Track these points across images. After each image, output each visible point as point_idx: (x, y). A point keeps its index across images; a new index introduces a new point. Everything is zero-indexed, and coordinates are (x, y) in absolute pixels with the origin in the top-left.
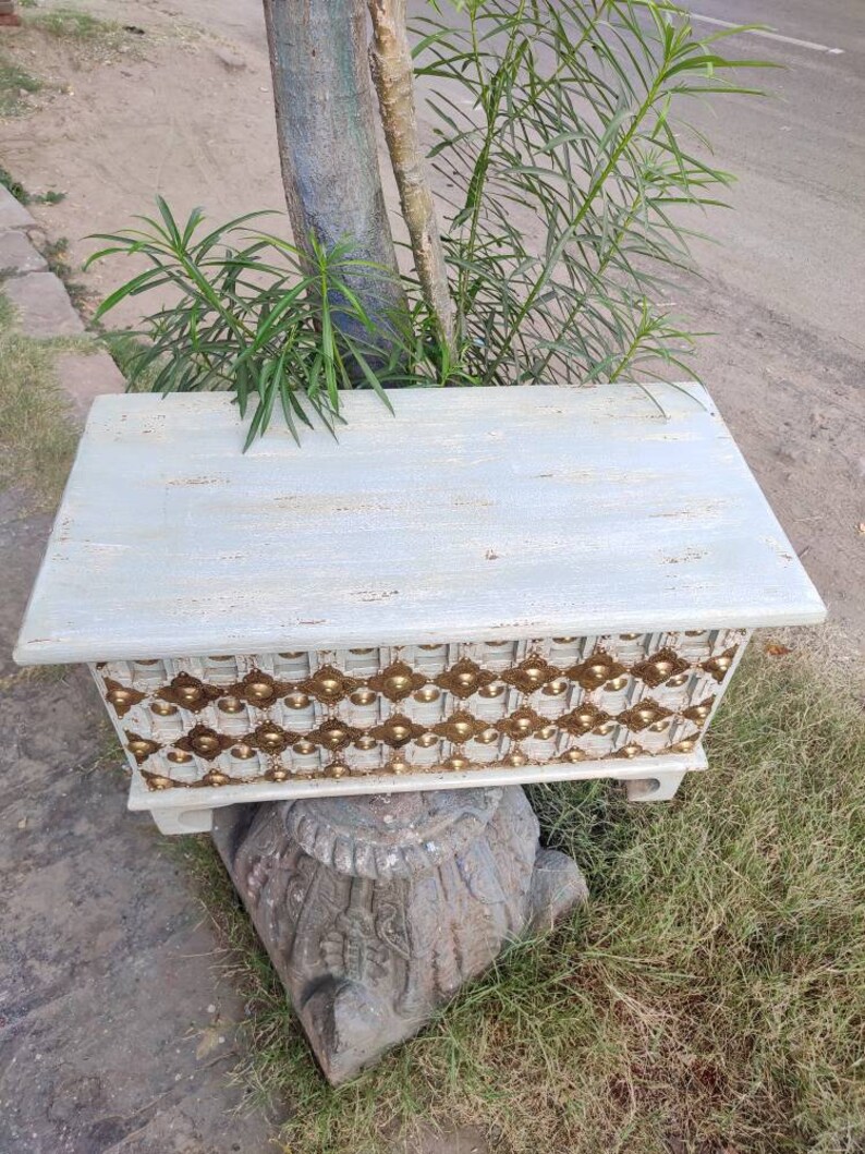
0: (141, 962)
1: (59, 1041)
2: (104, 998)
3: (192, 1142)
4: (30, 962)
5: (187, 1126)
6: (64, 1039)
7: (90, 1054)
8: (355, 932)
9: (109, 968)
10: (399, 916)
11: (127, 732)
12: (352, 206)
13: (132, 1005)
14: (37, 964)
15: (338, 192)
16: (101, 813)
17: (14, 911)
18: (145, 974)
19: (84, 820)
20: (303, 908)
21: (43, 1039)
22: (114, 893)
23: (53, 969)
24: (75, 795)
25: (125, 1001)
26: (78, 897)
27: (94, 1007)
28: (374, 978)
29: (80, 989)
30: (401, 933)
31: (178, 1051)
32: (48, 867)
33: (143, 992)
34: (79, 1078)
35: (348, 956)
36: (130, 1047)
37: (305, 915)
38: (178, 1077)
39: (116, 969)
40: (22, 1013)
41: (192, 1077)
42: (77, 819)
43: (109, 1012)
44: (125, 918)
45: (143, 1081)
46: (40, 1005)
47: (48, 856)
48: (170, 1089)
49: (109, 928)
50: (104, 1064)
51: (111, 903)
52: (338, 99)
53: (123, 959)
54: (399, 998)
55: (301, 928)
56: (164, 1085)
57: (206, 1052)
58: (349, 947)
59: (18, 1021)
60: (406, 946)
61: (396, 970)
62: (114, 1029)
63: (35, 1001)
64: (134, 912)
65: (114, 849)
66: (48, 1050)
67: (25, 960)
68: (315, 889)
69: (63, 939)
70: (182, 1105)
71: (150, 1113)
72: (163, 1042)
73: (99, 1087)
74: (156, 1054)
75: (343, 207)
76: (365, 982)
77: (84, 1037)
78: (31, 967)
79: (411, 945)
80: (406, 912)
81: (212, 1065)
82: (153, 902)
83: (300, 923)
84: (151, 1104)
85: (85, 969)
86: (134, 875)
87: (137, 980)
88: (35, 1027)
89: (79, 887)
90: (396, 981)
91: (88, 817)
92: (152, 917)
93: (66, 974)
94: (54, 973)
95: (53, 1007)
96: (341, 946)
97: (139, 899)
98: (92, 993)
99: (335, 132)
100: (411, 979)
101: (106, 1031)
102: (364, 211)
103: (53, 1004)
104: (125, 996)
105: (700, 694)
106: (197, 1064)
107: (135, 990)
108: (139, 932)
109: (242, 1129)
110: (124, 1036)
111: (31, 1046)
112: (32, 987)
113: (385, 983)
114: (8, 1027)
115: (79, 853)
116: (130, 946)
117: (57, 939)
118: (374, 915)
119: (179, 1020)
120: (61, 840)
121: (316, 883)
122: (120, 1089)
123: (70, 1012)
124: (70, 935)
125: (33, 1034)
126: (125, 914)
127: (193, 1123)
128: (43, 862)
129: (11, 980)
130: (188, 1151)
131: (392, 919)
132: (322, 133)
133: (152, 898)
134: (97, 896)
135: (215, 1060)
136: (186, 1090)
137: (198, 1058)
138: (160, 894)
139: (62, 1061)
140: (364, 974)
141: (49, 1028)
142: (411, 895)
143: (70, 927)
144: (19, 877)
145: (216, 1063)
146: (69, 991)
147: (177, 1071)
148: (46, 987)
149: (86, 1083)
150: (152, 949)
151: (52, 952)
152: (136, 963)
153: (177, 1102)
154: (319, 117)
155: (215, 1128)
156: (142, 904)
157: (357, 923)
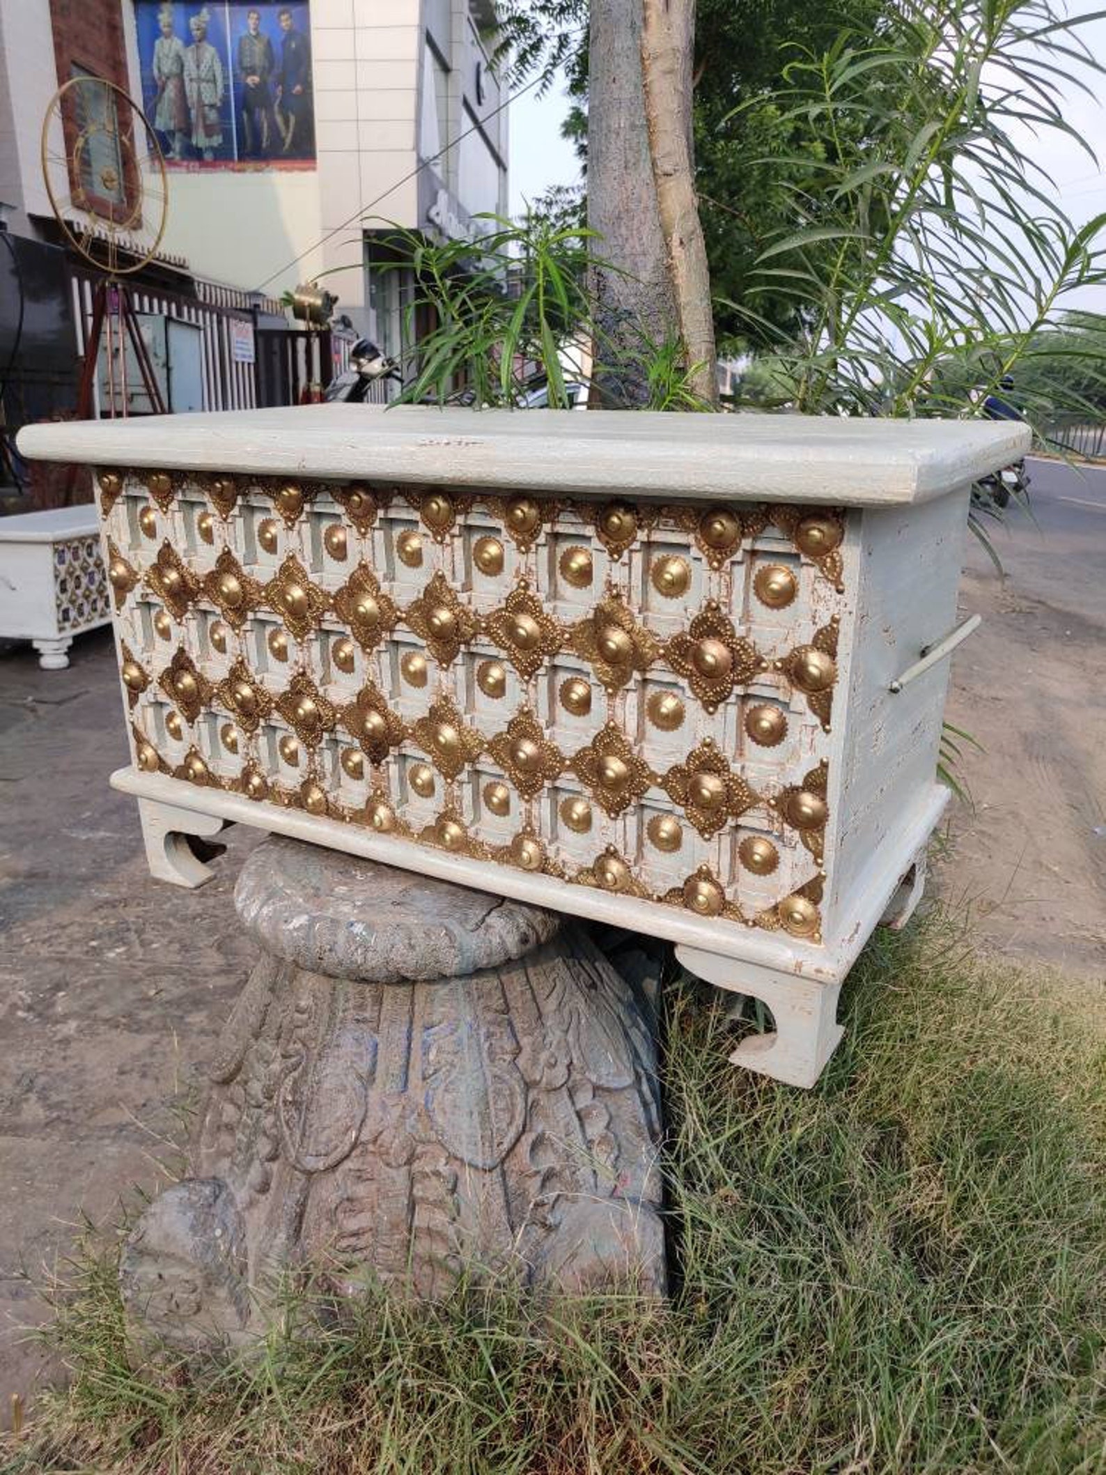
0: (113, 1150)
2: (48, 1161)
4: (30, 1095)
9: (82, 1139)
12: (639, 249)
13: (62, 1182)
14: (34, 1100)
15: (623, 231)
17: (69, 1053)
18: (104, 1162)
19: (204, 1013)
22: (161, 1081)
23: (40, 1111)
25: (60, 1175)
26: (128, 1068)
27: (31, 1163)
29: (39, 1141)
32: (133, 1034)
33: (84, 1176)
36: (15, 1217)
39: (87, 1143)
42: (199, 1010)
43: (37, 1174)
44: (145, 1105)
47: (144, 1025)
49: (123, 1107)
51: (148, 1088)
53: (101, 1138)
62: (23, 1191)
64: (157, 1105)
69: (76, 1093)
74: (27, 1239)
75: (627, 251)
85: (63, 1127)
87: (92, 1163)
89: (138, 1061)
99: (626, 162)
101: (14, 1189)
102: (653, 258)
107: (79, 1171)
110: (23, 1203)
115: (170, 1036)
116: (120, 1131)
117: (73, 1090)
120: (169, 1018)
123: (9, 1155)
124: (85, 1094)
126: (149, 1103)
128: (135, 1027)
132: (614, 164)
134: (144, 1076)
143: (92, 1088)
144: (103, 1028)
146: (29, 1136)
148: (17, 1121)
150: (133, 1146)
151: (57, 1098)
152: (108, 1148)
154: (612, 147)
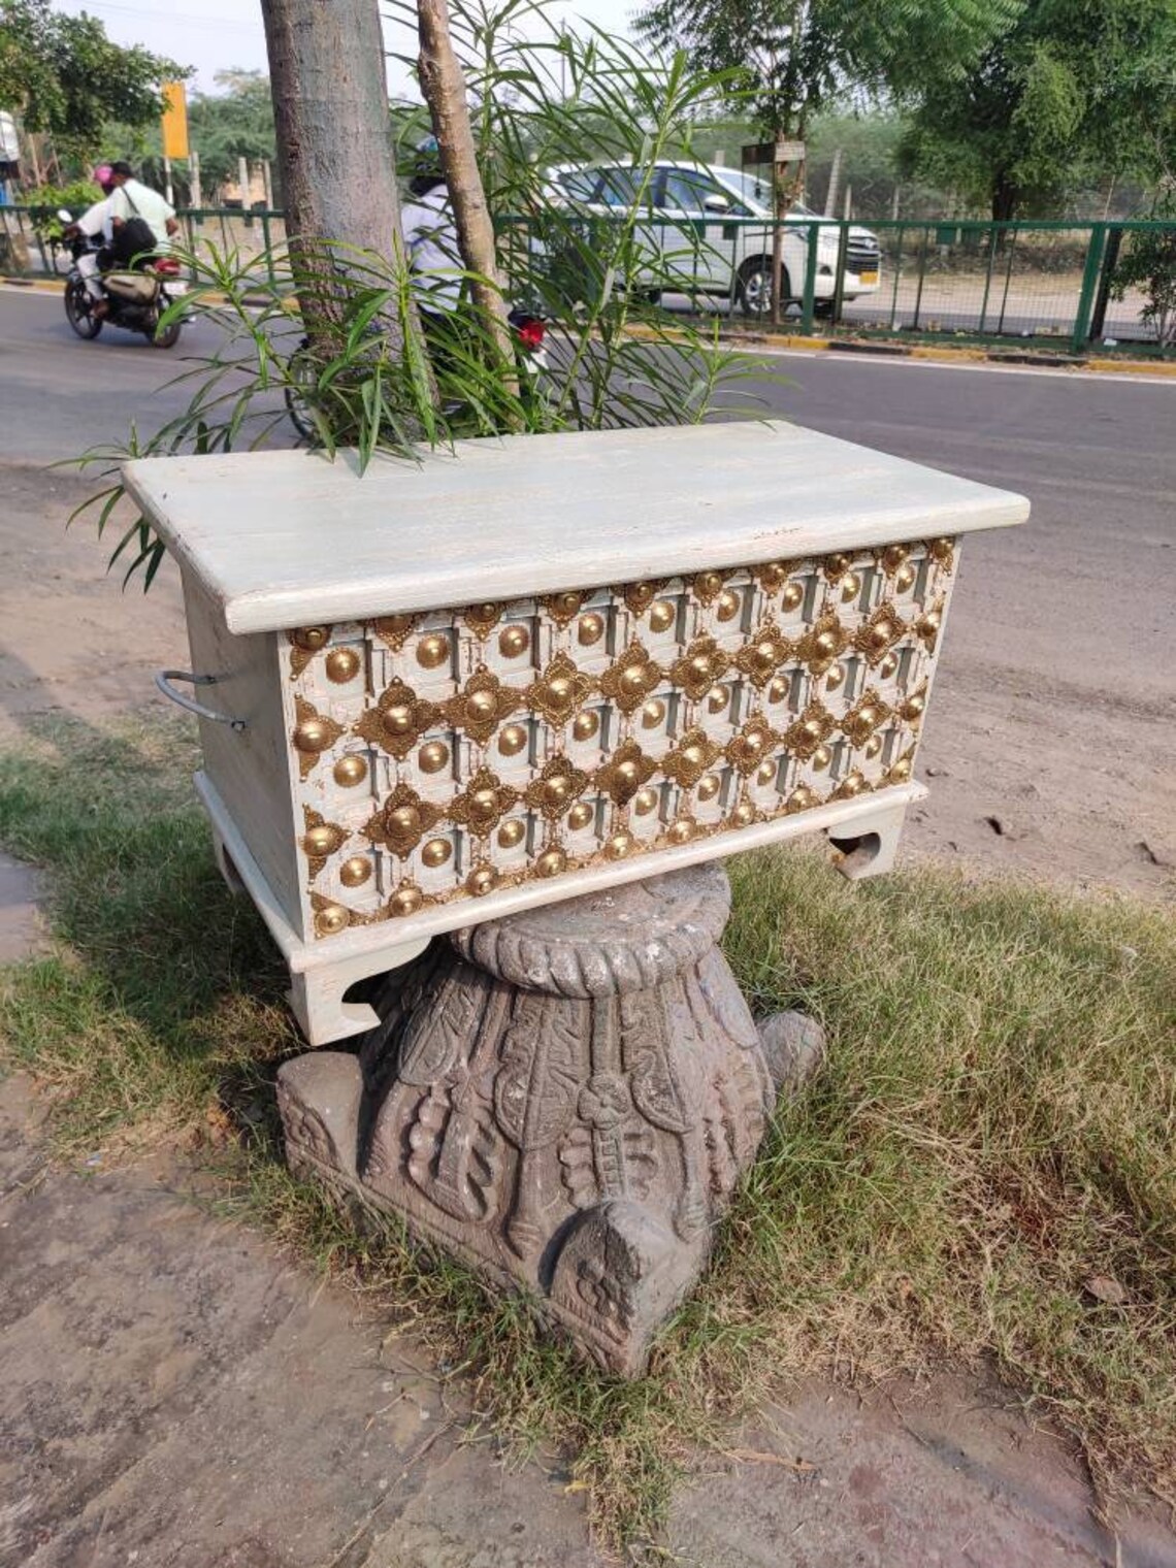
0: (245, 1375)
1: (159, 1522)
2: (209, 1439)
3: (449, 1550)
4: (51, 1445)
5: (432, 1535)
6: (167, 1515)
7: (221, 1516)
8: (606, 1114)
9: (197, 1401)
10: (659, 1064)
11: (307, 808)
13: (261, 1429)
14: (67, 1443)
16: (81, 1227)
18: (260, 1386)
19: (55, 1244)
20: (529, 1101)
21: (128, 1530)
22: (154, 1311)
23: (98, 1437)
24: (25, 1220)
25: (245, 1431)
26: (96, 1337)
27: (198, 1456)
28: (641, 1184)
29: (161, 1444)
30: (664, 1092)
31: (366, 1454)
32: (24, 1320)
33: (270, 1409)
34: (221, 1551)
35: (601, 1160)
36: (286, 1480)
37: (534, 1113)
38: (383, 1484)
39: (210, 1397)
40: (73, 1513)
41: (405, 1475)
42: (44, 1247)
43: (226, 1453)
44: (188, 1333)
45: (330, 1511)
46: (100, 1490)
47: (15, 1305)
48: (378, 1502)
49: (168, 1356)
50: (253, 1517)
51: (156, 1326)
52: (370, 133)
53: (214, 1382)
54: (679, 1207)
55: (531, 1137)
56: (368, 1502)
57: (411, 1438)
58: (601, 1144)
59: (71, 1526)
60: (675, 1111)
61: (667, 1160)
62: (247, 1469)
63: (89, 1489)
64: (200, 1321)
65: (126, 1261)
66: (147, 1539)
67: (40, 1445)
68: (543, 1065)
69: (95, 1396)
70: (406, 1515)
71: (365, 1541)
72: (336, 1454)
73: (261, 1548)
76: (631, 1194)
77: (199, 1500)
78: (58, 1450)
79: (682, 1105)
80: (667, 1056)
81: (428, 1449)
82: (226, 1300)
83: (530, 1128)
84: (359, 1532)
85: (157, 1416)
86: (177, 1280)
87: (252, 1398)
88: (106, 1521)
89: (91, 1324)
90: (669, 1179)
91: (61, 1238)
92: (233, 1317)
93: (127, 1435)
94: (103, 1443)
95: (125, 1484)
96: (587, 1150)
97: (201, 1304)
98: (184, 1442)
100: (690, 1164)
103: (122, 1479)
104: (242, 1423)
105: (914, 679)
106: (405, 1458)
107: (255, 1411)
108: (223, 1341)
109: (514, 1505)
110: (267, 1472)
111: (112, 1548)
112: (75, 1473)
113: (657, 1185)
114: (58, 1539)
115: (69, 1285)
116: (217, 1363)
117: (85, 1400)
118: (628, 1075)
119: (345, 1418)
120: (29, 1277)
121: (543, 1054)
122: (299, 1536)
123: (159, 1479)
124: (106, 1387)
125: (108, 1531)
126: (187, 1329)
127: (438, 1527)
128: (9, 1316)
129: (30, 1480)
130: (449, 1563)
131: (651, 1073)
133: (222, 1293)
134: (128, 1324)
135: (429, 1441)
136: (404, 1493)
137: (401, 1450)
138: (232, 1285)
139: (178, 1544)
140: (627, 1183)
141: (133, 1512)
142: (668, 1028)
143: (101, 1378)
145: (431, 1446)
146: (144, 1454)
147: (377, 1477)
148: (97, 1464)
149: (235, 1554)
150: (254, 1354)
151: (87, 1416)
152: (238, 1379)
153: (399, 1512)
155: (472, 1518)
156: (210, 1306)
157: (608, 1099)
